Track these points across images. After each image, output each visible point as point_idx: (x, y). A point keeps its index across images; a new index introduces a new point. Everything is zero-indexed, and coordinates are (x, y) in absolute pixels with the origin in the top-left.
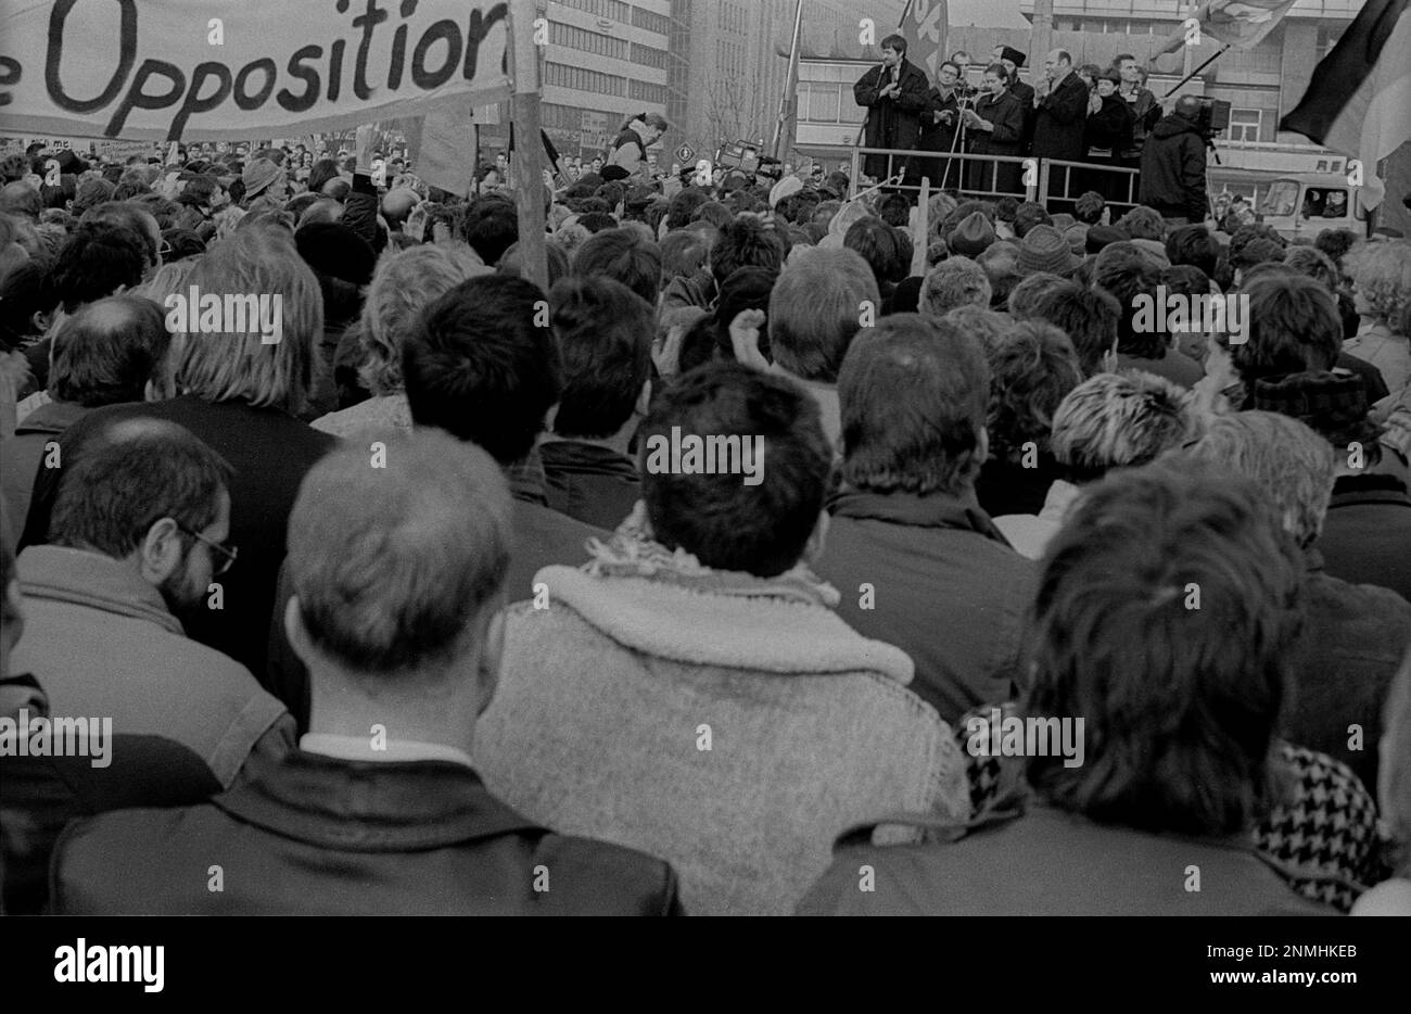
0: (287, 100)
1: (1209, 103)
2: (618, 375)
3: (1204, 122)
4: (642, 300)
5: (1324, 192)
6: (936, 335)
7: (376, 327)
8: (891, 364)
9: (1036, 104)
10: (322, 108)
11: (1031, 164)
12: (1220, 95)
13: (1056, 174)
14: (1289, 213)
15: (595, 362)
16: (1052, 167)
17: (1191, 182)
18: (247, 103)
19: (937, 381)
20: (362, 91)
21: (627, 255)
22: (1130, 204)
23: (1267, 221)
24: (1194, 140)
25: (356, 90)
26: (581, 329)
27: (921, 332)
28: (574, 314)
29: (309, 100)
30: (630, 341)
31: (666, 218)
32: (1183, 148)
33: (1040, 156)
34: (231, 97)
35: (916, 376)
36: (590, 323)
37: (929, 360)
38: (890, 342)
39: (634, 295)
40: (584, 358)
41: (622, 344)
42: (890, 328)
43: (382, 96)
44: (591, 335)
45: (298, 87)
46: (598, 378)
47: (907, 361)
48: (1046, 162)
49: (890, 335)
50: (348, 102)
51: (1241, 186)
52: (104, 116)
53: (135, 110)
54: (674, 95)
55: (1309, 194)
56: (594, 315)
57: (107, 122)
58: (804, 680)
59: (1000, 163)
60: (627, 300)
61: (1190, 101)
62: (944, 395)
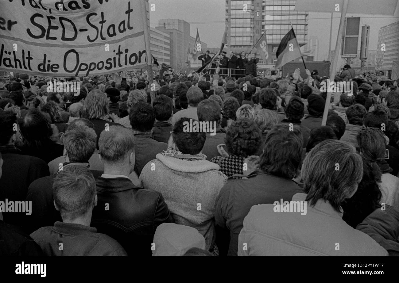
0: (106, 68)
1: (255, 59)
2: (168, 111)
3: (255, 61)
4: (171, 98)
5: (274, 71)
6: (211, 102)
7: (129, 102)
8: (205, 108)
9: (229, 60)
10: (113, 69)
11: (228, 69)
12: (257, 57)
13: (232, 71)
14: (269, 75)
15: (164, 109)
16: (232, 70)
17: (254, 71)
18: (99, 69)
19: (212, 110)
20: (120, 66)
21: (168, 90)
22: (244, 75)
23: (265, 76)
24: (254, 64)
25: (119, 65)
26: (161, 104)
27: (209, 102)
28: (160, 102)
29: (111, 67)
30: (169, 105)
31: (170, 82)
32: (253, 66)
33: (230, 68)
34: (96, 68)
35: (209, 109)
36: (163, 103)
37: (211, 107)
38: (204, 105)
39: (169, 97)
40: (163, 108)
41: (168, 106)
42: (204, 102)
43: (124, 66)
44: (163, 104)
45: (108, 66)
46: (166, 111)
47: (207, 107)
48: (231, 69)
49: (204, 104)
50: (118, 68)
51: (261, 70)
52: (75, 73)
53: (80, 72)
54: (171, 61)
55: (272, 72)
56: (163, 102)
57: (75, 74)
58: (200, 174)
59: (224, 70)
60: (168, 98)
61: (253, 58)
62: (214, 112)
